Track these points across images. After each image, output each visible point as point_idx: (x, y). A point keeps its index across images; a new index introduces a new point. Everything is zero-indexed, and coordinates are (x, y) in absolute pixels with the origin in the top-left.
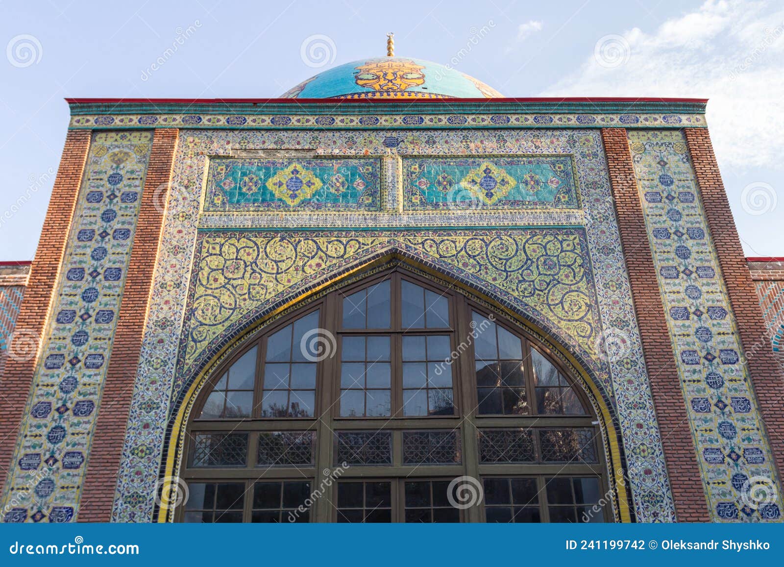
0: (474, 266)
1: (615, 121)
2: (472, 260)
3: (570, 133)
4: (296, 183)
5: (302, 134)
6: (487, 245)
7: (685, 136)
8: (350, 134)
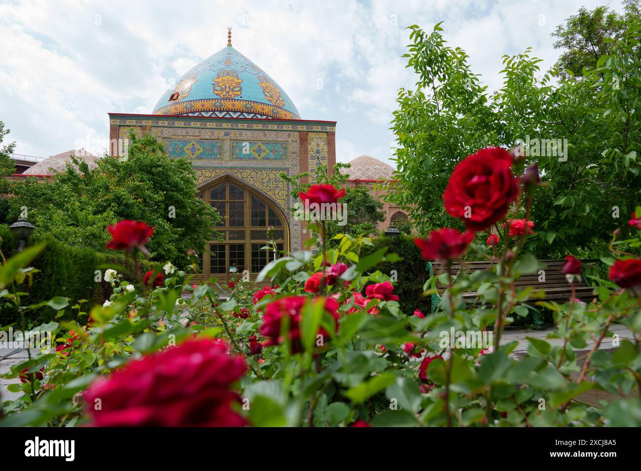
0: (252, 181)
1: (304, 128)
2: (252, 179)
3: (289, 132)
4: (193, 149)
5: (195, 130)
6: (257, 174)
7: (328, 135)
8: (212, 130)
